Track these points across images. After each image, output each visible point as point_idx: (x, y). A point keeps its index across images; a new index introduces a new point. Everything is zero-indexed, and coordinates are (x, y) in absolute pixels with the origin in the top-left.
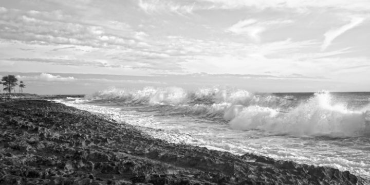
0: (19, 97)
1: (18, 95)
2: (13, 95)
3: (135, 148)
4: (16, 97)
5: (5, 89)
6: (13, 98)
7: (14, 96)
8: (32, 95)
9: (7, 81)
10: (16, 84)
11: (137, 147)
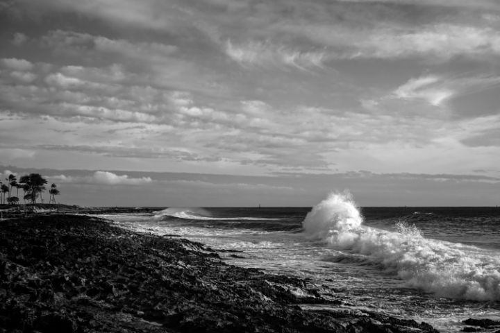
0: (48, 211)
1: (47, 206)
2: (39, 206)
3: (155, 305)
4: (43, 211)
5: (26, 197)
6: (38, 211)
7: (40, 208)
8: (69, 207)
9: (28, 183)
10: (44, 188)
11: (160, 304)
